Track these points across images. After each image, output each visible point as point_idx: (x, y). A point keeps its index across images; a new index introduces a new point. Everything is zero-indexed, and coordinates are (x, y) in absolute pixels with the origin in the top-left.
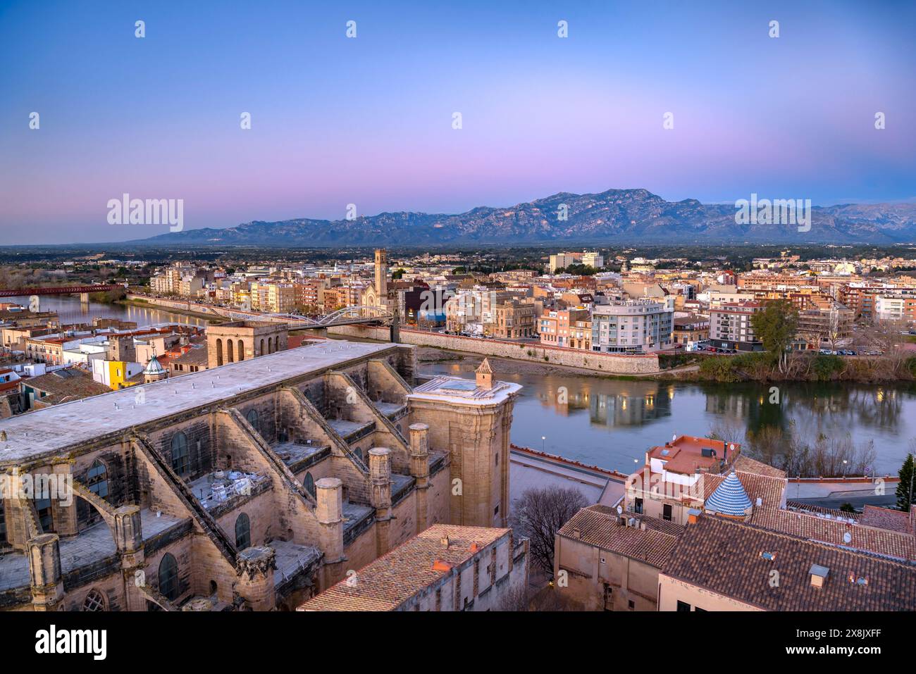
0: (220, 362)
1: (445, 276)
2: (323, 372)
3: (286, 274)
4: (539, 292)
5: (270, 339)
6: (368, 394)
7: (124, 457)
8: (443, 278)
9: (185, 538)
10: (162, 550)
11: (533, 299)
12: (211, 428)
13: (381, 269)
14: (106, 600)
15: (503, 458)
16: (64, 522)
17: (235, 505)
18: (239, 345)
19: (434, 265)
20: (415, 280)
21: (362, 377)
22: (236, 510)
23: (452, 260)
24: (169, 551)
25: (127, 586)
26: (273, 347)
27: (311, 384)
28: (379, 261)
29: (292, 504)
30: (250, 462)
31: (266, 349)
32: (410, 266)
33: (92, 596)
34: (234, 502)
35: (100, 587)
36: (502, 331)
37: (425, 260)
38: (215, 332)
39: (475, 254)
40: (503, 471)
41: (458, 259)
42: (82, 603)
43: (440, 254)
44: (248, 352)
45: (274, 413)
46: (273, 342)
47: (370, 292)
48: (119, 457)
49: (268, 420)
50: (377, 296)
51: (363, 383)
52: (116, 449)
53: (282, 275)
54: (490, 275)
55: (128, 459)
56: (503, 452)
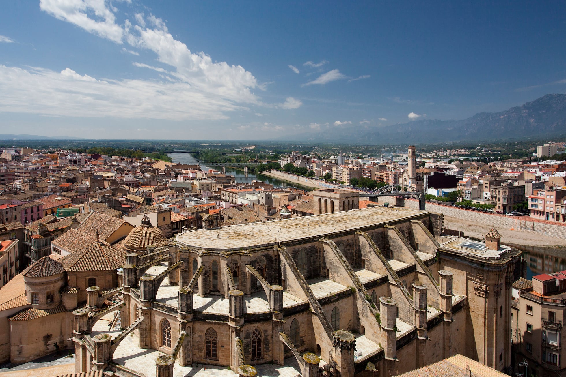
0: (320, 212)
1: (456, 165)
2: (381, 225)
3: (352, 162)
4: (528, 176)
5: (349, 201)
6: (410, 244)
7: (274, 259)
8: (455, 167)
9: (305, 313)
10: (292, 316)
11: (524, 181)
12: (318, 250)
13: (412, 159)
14: (263, 335)
15: (506, 311)
16: (244, 286)
17: (332, 300)
18: (331, 203)
19: (446, 157)
20: (435, 167)
21: (406, 232)
22: (332, 304)
23: (459, 153)
24: (296, 318)
25: (274, 331)
26: (350, 206)
27: (375, 233)
28: (411, 154)
29: (364, 309)
30: (340, 276)
31: (346, 207)
32: (430, 158)
33: (256, 330)
34: (332, 298)
35: (261, 327)
36: (499, 207)
37: (440, 154)
38: (318, 194)
39: (476, 148)
40: (506, 322)
41: (463, 153)
42: (251, 333)
43: (451, 149)
44: (336, 208)
45: (353, 247)
46: (351, 203)
47: (405, 175)
48: (272, 258)
49: (350, 251)
50: (410, 178)
51: (406, 236)
52: (271, 252)
53: (350, 162)
54: (489, 164)
55: (276, 259)
56: (506, 305)
